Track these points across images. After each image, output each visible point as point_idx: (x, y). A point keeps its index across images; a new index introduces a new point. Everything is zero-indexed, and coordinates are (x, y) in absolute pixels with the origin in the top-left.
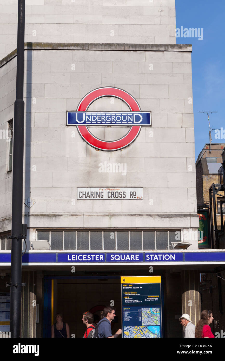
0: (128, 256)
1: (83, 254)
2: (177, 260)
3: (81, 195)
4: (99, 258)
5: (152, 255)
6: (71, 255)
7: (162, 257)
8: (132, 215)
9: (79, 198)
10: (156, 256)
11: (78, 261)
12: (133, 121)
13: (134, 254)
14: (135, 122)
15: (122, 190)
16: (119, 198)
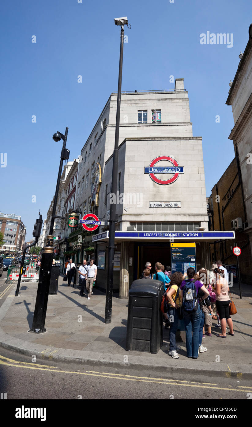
0: (174, 234)
1: (151, 233)
2: (199, 236)
3: (151, 205)
4: (159, 235)
5: (186, 234)
6: (145, 233)
7: (191, 235)
8: (176, 215)
9: (150, 207)
10: (188, 234)
11: (149, 236)
12: (175, 171)
13: (177, 233)
14: (176, 171)
15: (171, 203)
16: (169, 207)
